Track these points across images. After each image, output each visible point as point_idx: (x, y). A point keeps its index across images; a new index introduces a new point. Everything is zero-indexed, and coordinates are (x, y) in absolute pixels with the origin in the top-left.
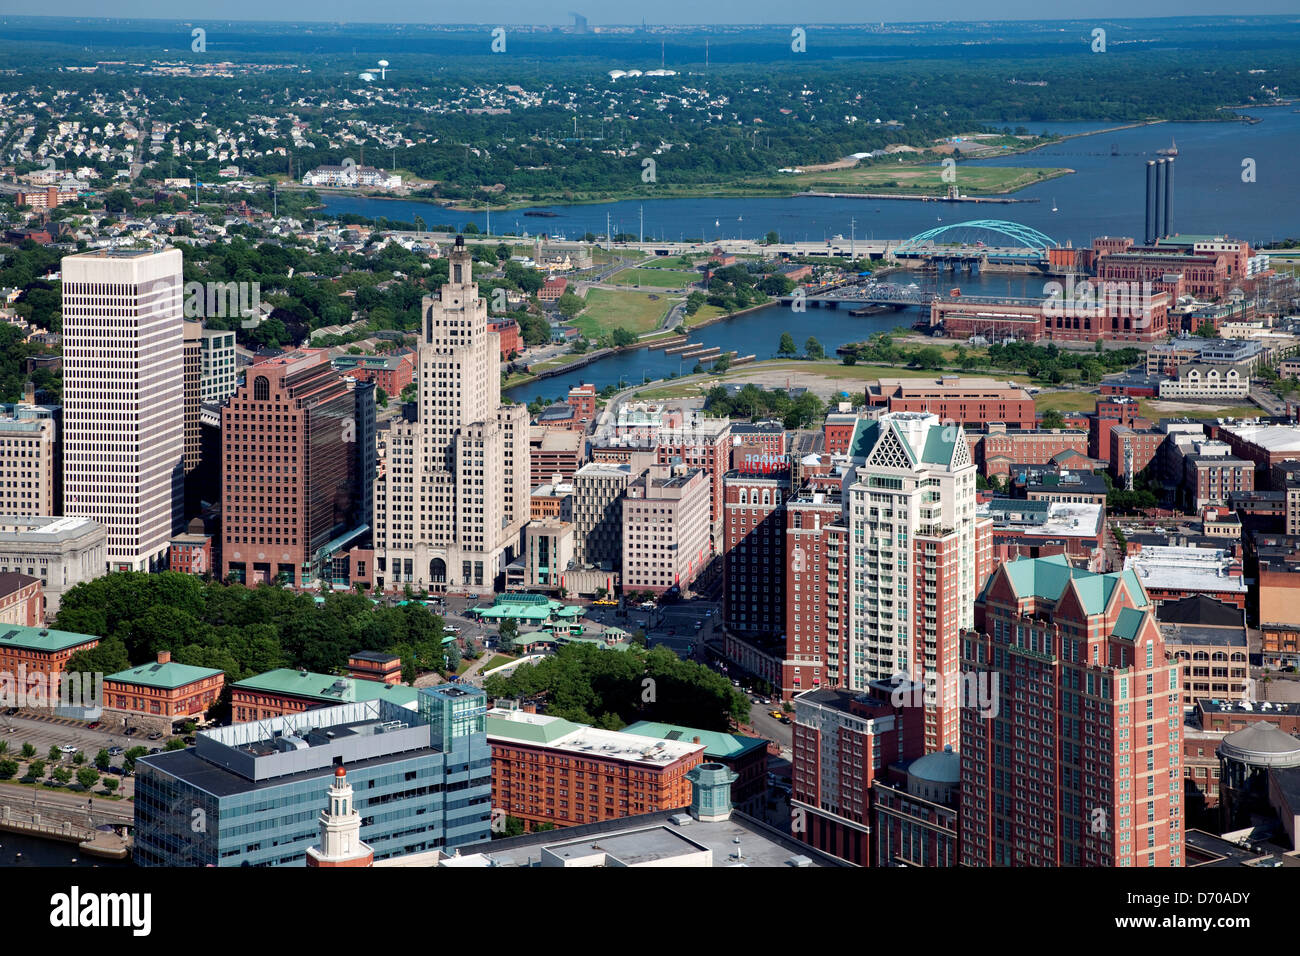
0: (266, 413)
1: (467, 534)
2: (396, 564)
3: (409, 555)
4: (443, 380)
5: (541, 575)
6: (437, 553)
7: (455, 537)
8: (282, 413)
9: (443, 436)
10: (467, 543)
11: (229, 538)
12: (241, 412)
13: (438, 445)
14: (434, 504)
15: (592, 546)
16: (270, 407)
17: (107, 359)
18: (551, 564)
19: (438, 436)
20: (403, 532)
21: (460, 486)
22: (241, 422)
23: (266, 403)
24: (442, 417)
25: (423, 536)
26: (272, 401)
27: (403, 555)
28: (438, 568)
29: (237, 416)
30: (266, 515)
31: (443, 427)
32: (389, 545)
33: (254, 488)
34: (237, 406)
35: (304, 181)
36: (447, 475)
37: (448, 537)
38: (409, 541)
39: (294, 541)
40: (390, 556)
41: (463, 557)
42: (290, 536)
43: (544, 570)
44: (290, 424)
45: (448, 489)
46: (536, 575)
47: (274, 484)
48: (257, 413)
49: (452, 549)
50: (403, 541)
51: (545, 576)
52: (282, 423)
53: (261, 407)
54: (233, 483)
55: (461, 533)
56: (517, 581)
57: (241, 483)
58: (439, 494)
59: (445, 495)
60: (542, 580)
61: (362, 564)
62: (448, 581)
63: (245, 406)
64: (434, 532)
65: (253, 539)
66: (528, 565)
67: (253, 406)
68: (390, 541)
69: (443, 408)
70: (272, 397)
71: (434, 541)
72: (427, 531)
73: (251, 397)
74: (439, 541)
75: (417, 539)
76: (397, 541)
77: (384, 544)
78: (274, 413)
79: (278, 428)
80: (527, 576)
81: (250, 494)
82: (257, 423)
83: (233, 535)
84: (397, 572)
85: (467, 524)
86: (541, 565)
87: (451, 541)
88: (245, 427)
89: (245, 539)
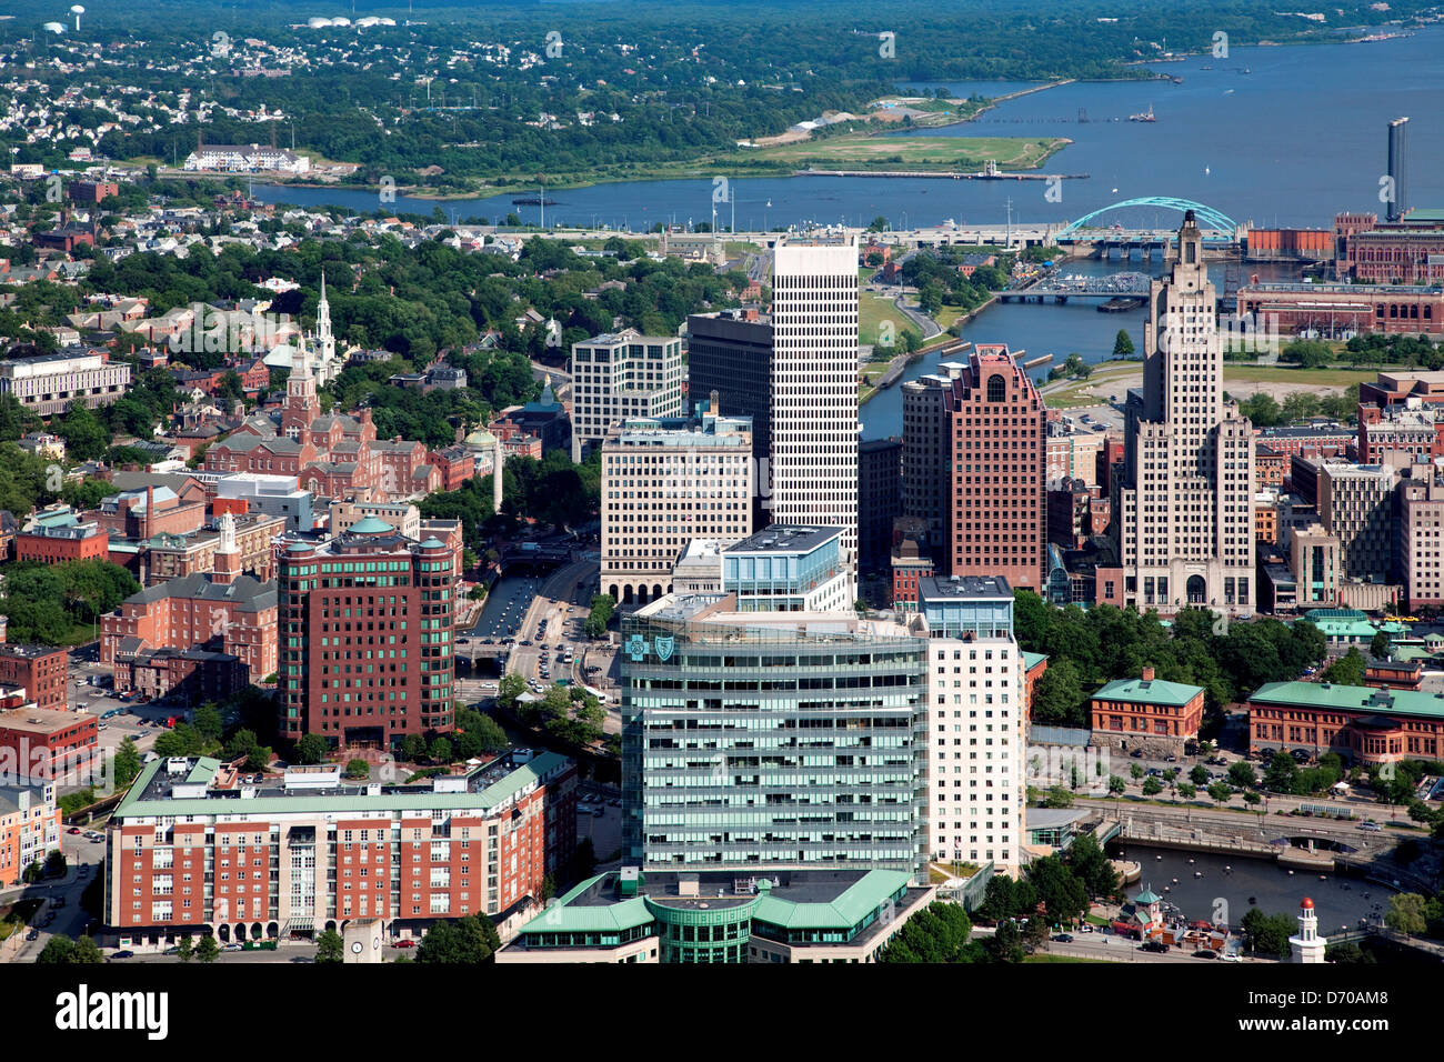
0: (1001, 416)
1: (1230, 546)
2: (1149, 584)
3: (1164, 572)
4: (1195, 373)
5: (1315, 591)
6: (1197, 570)
7: (1215, 551)
8: (1020, 416)
9: (1195, 437)
10: (1230, 557)
11: (959, 560)
12: (974, 416)
13: (1189, 447)
14: (1190, 513)
15: (1354, 557)
16: (1005, 409)
17: (823, 361)
18: (1327, 578)
19: (1189, 437)
20: (1157, 546)
21: (1222, 493)
22: (974, 428)
23: (1001, 405)
24: (1195, 415)
25: (1177, 550)
26: (1009, 402)
27: (1157, 573)
28: (1196, 586)
29: (969, 421)
30: (1001, 533)
31: (1195, 426)
32: (1141, 561)
33: (987, 502)
34: (969, 409)
35: (186, 166)
36: (1203, 481)
37: (1206, 551)
38: (1163, 557)
39: (1033, 560)
40: (1143, 574)
41: (1226, 572)
42: (1029, 556)
43: (1319, 585)
44: (1028, 428)
45: (1206, 497)
46: (1309, 591)
47: (1010, 497)
48: (992, 416)
49: (1213, 565)
50: (1157, 557)
51: (1321, 593)
52: (1020, 428)
53: (996, 410)
54: (964, 497)
55: (1222, 546)
56: (1287, 599)
57: (973, 497)
58: (1196, 503)
59: (1203, 503)
60: (1316, 596)
61: (1109, 585)
62: (1209, 601)
63: (978, 409)
64: (1190, 545)
65: (987, 560)
66: (1300, 580)
67: (987, 409)
68: (1142, 557)
69: (1195, 405)
70: (1009, 398)
71: (1190, 556)
72: (1182, 545)
73: (984, 398)
74: (1196, 556)
75: (1172, 555)
76: (1150, 557)
77: (1135, 562)
78: (1010, 416)
79: (1015, 432)
80: (1299, 594)
81: (983, 509)
82: (991, 427)
83: (964, 556)
84: (1149, 593)
85: (1230, 536)
86: (1315, 580)
87: (1210, 555)
88: (978, 432)
89: (978, 560)
